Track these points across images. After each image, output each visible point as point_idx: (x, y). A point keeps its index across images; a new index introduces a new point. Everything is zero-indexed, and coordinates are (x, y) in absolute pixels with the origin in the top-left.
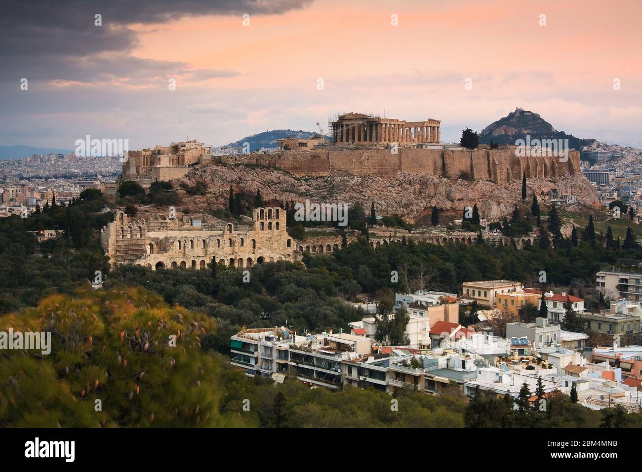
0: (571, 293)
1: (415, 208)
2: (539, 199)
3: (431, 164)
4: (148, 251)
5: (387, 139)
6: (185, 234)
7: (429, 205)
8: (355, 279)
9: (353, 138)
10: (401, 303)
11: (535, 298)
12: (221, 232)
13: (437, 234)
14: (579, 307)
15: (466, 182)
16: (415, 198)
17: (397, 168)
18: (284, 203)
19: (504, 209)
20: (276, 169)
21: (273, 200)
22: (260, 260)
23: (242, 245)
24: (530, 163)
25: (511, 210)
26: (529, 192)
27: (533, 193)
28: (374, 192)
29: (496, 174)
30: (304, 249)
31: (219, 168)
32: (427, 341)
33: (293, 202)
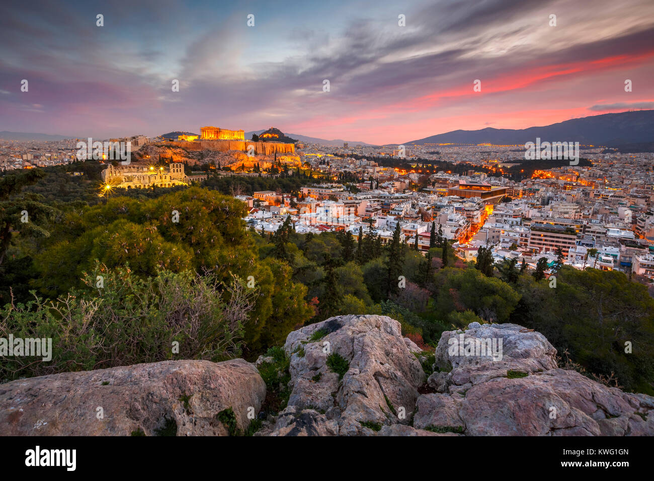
0: (292, 195)
2: (281, 161)
3: (241, 147)
4: (124, 181)
6: (140, 174)
7: (241, 163)
11: (280, 197)
12: (156, 173)
14: (295, 200)
17: (228, 148)
18: (183, 162)
19: (268, 164)
20: (179, 148)
22: (174, 184)
23: (166, 178)
24: (277, 148)
25: (271, 165)
26: (277, 159)
27: (279, 159)
28: (219, 158)
29: (265, 152)
30: (192, 180)
33: (186, 161)
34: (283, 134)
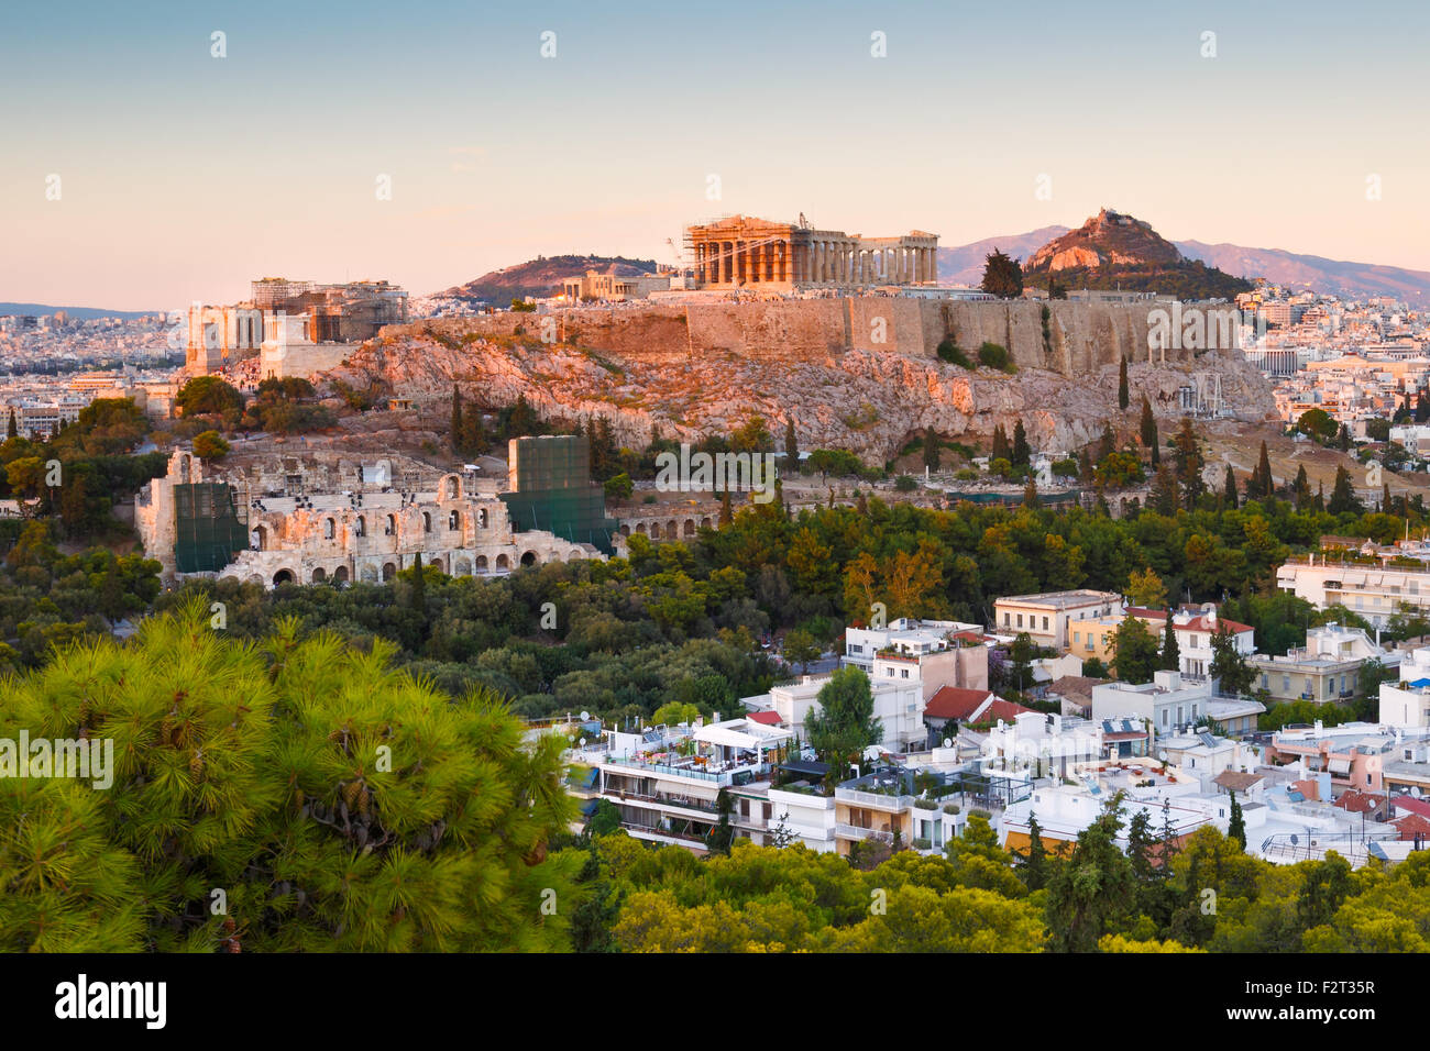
1: (884, 431)
2: (1157, 410)
3: (919, 331)
5: (819, 276)
7: (916, 425)
8: (752, 597)
9: (742, 275)
10: (858, 649)
13: (935, 489)
15: (996, 373)
16: (887, 411)
17: (843, 341)
19: (1080, 430)
21: (556, 418)
22: (528, 558)
23: (485, 526)
24: (1134, 330)
25: (1098, 434)
26: (1133, 393)
27: (1143, 395)
28: (792, 397)
30: (633, 531)
31: (426, 345)
32: (919, 732)
33: (604, 422)
34: (1169, 249)
